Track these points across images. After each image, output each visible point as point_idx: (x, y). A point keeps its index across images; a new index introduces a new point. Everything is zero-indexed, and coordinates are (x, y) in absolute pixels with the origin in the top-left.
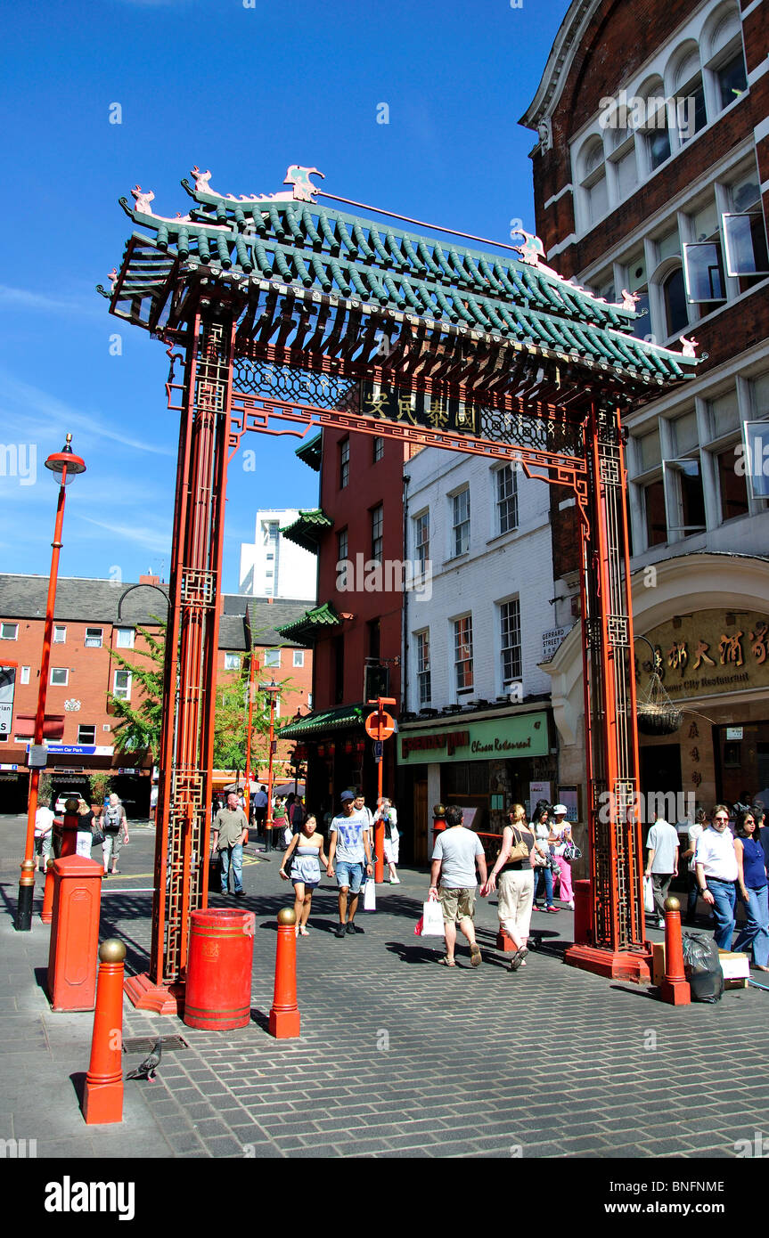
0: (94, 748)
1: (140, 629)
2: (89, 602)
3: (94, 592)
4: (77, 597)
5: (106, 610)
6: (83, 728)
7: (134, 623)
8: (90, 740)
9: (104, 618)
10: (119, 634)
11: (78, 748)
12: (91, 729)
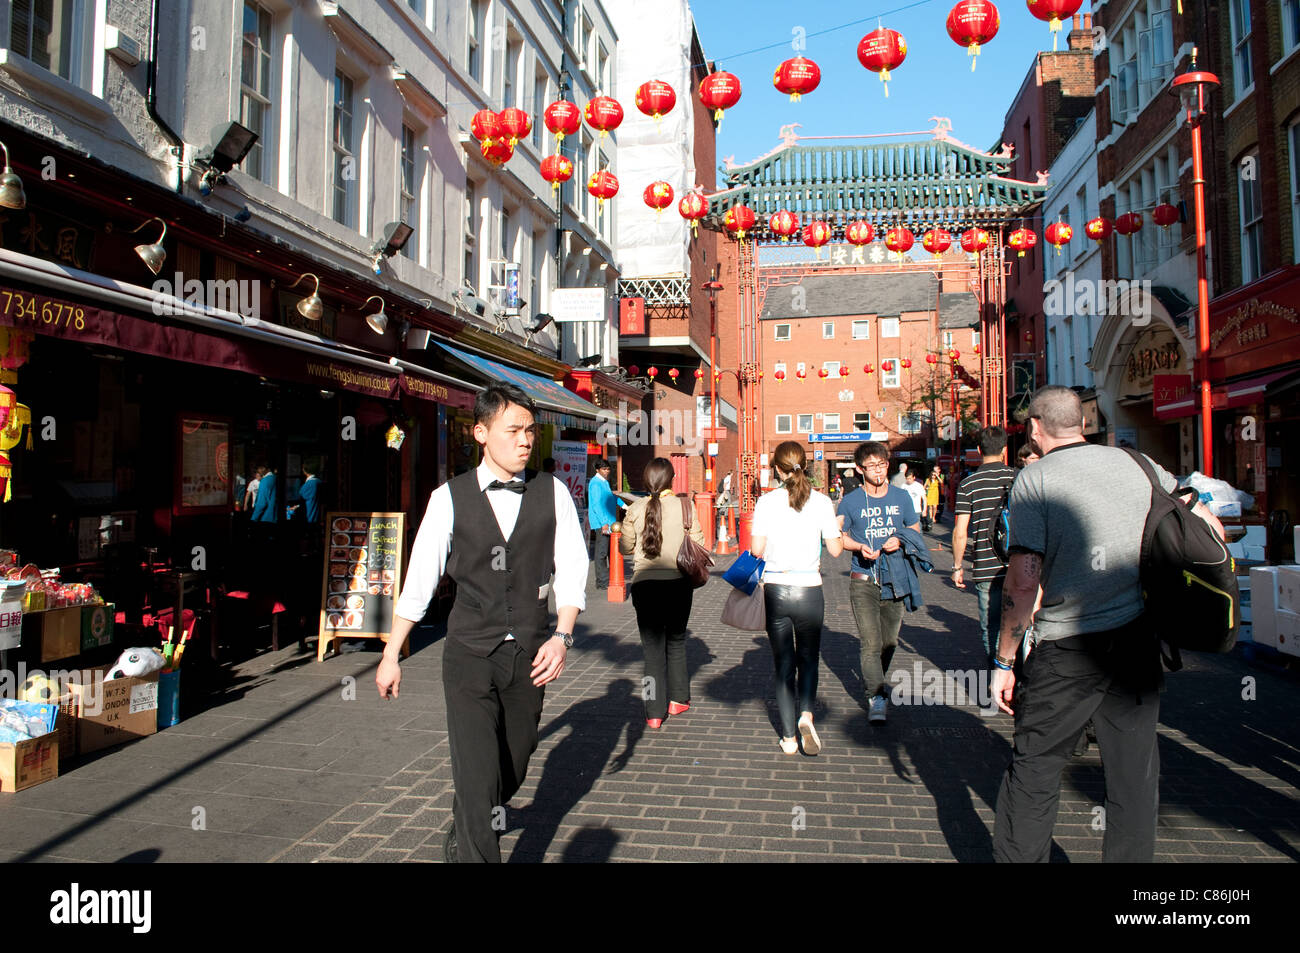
0: (869, 435)
1: (904, 317)
2: (855, 295)
3: (859, 284)
4: (844, 291)
5: (871, 302)
6: (858, 417)
7: (897, 310)
8: (864, 427)
9: (869, 310)
10: (883, 322)
11: (854, 435)
12: (866, 417)
